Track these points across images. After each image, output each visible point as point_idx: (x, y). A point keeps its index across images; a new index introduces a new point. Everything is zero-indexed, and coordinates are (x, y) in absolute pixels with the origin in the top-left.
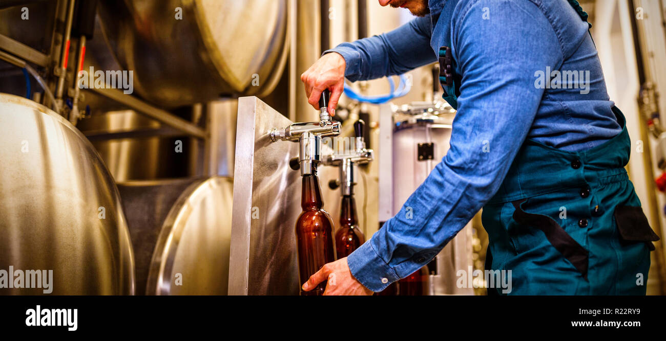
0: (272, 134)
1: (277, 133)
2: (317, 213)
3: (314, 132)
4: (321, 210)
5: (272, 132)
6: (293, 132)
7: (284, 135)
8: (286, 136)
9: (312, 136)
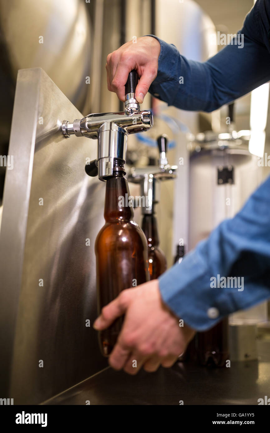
0: (64, 128)
1: (70, 126)
2: (125, 226)
3: (118, 123)
4: (132, 222)
5: (64, 125)
6: (91, 123)
7: (78, 129)
8: (81, 129)
9: (115, 128)
